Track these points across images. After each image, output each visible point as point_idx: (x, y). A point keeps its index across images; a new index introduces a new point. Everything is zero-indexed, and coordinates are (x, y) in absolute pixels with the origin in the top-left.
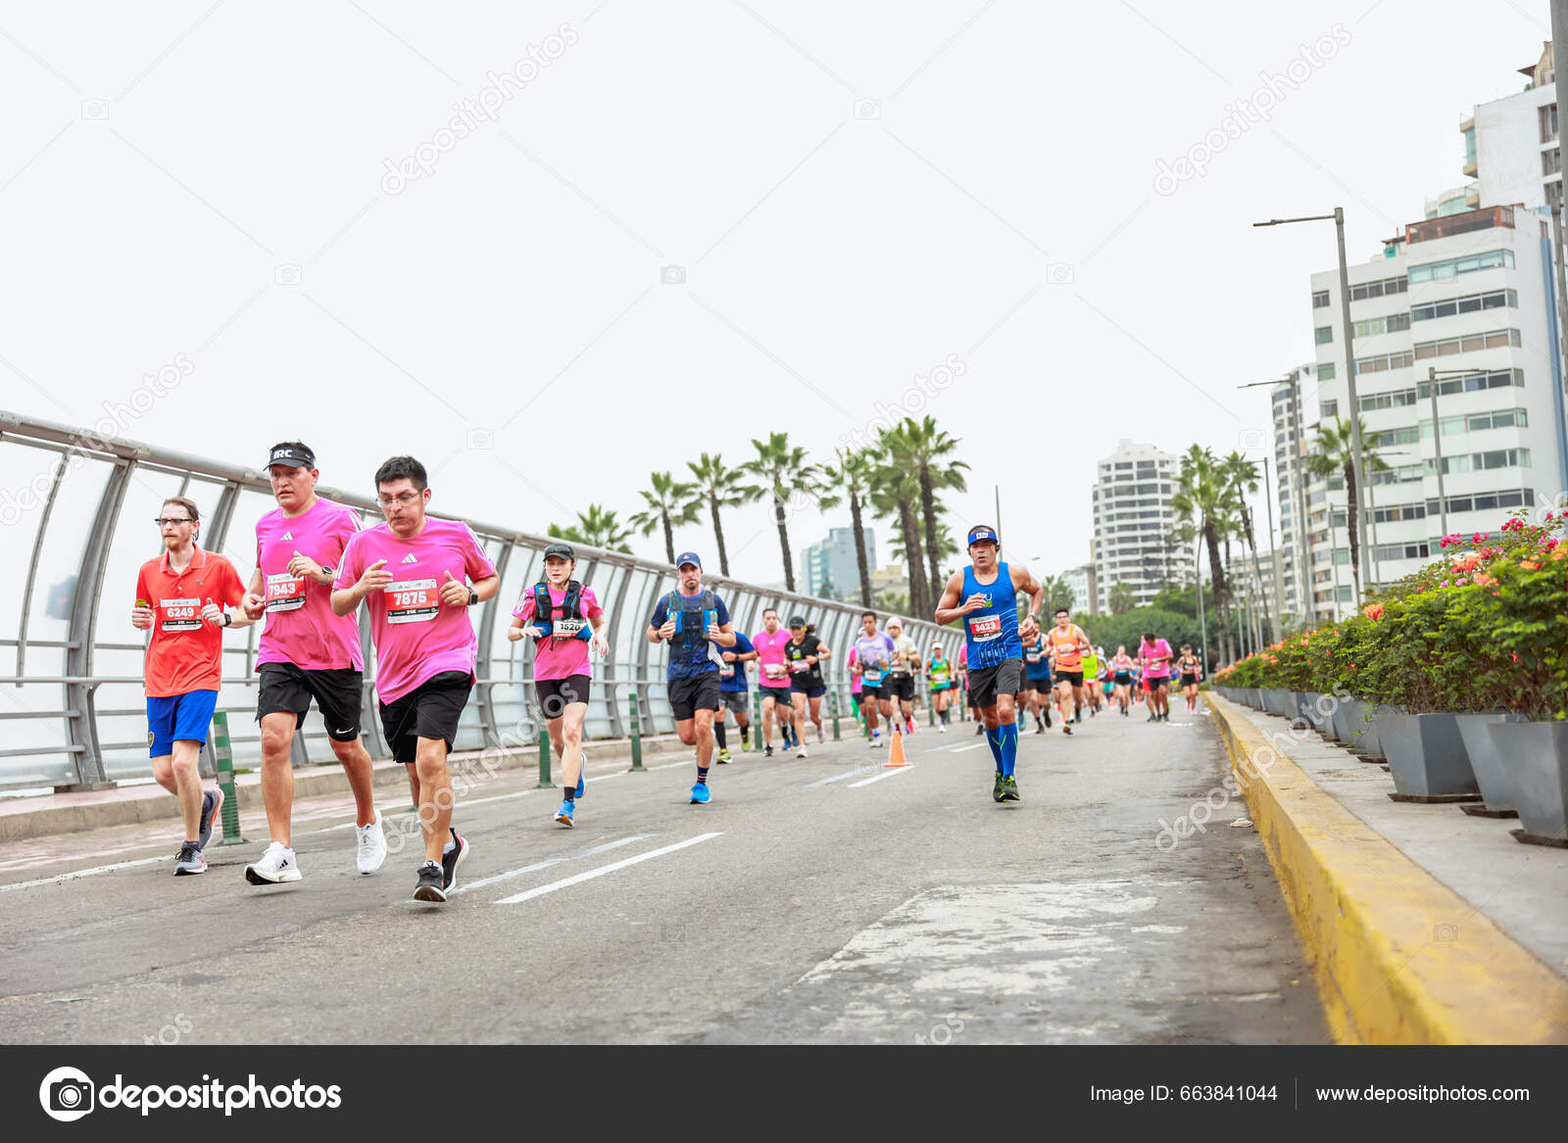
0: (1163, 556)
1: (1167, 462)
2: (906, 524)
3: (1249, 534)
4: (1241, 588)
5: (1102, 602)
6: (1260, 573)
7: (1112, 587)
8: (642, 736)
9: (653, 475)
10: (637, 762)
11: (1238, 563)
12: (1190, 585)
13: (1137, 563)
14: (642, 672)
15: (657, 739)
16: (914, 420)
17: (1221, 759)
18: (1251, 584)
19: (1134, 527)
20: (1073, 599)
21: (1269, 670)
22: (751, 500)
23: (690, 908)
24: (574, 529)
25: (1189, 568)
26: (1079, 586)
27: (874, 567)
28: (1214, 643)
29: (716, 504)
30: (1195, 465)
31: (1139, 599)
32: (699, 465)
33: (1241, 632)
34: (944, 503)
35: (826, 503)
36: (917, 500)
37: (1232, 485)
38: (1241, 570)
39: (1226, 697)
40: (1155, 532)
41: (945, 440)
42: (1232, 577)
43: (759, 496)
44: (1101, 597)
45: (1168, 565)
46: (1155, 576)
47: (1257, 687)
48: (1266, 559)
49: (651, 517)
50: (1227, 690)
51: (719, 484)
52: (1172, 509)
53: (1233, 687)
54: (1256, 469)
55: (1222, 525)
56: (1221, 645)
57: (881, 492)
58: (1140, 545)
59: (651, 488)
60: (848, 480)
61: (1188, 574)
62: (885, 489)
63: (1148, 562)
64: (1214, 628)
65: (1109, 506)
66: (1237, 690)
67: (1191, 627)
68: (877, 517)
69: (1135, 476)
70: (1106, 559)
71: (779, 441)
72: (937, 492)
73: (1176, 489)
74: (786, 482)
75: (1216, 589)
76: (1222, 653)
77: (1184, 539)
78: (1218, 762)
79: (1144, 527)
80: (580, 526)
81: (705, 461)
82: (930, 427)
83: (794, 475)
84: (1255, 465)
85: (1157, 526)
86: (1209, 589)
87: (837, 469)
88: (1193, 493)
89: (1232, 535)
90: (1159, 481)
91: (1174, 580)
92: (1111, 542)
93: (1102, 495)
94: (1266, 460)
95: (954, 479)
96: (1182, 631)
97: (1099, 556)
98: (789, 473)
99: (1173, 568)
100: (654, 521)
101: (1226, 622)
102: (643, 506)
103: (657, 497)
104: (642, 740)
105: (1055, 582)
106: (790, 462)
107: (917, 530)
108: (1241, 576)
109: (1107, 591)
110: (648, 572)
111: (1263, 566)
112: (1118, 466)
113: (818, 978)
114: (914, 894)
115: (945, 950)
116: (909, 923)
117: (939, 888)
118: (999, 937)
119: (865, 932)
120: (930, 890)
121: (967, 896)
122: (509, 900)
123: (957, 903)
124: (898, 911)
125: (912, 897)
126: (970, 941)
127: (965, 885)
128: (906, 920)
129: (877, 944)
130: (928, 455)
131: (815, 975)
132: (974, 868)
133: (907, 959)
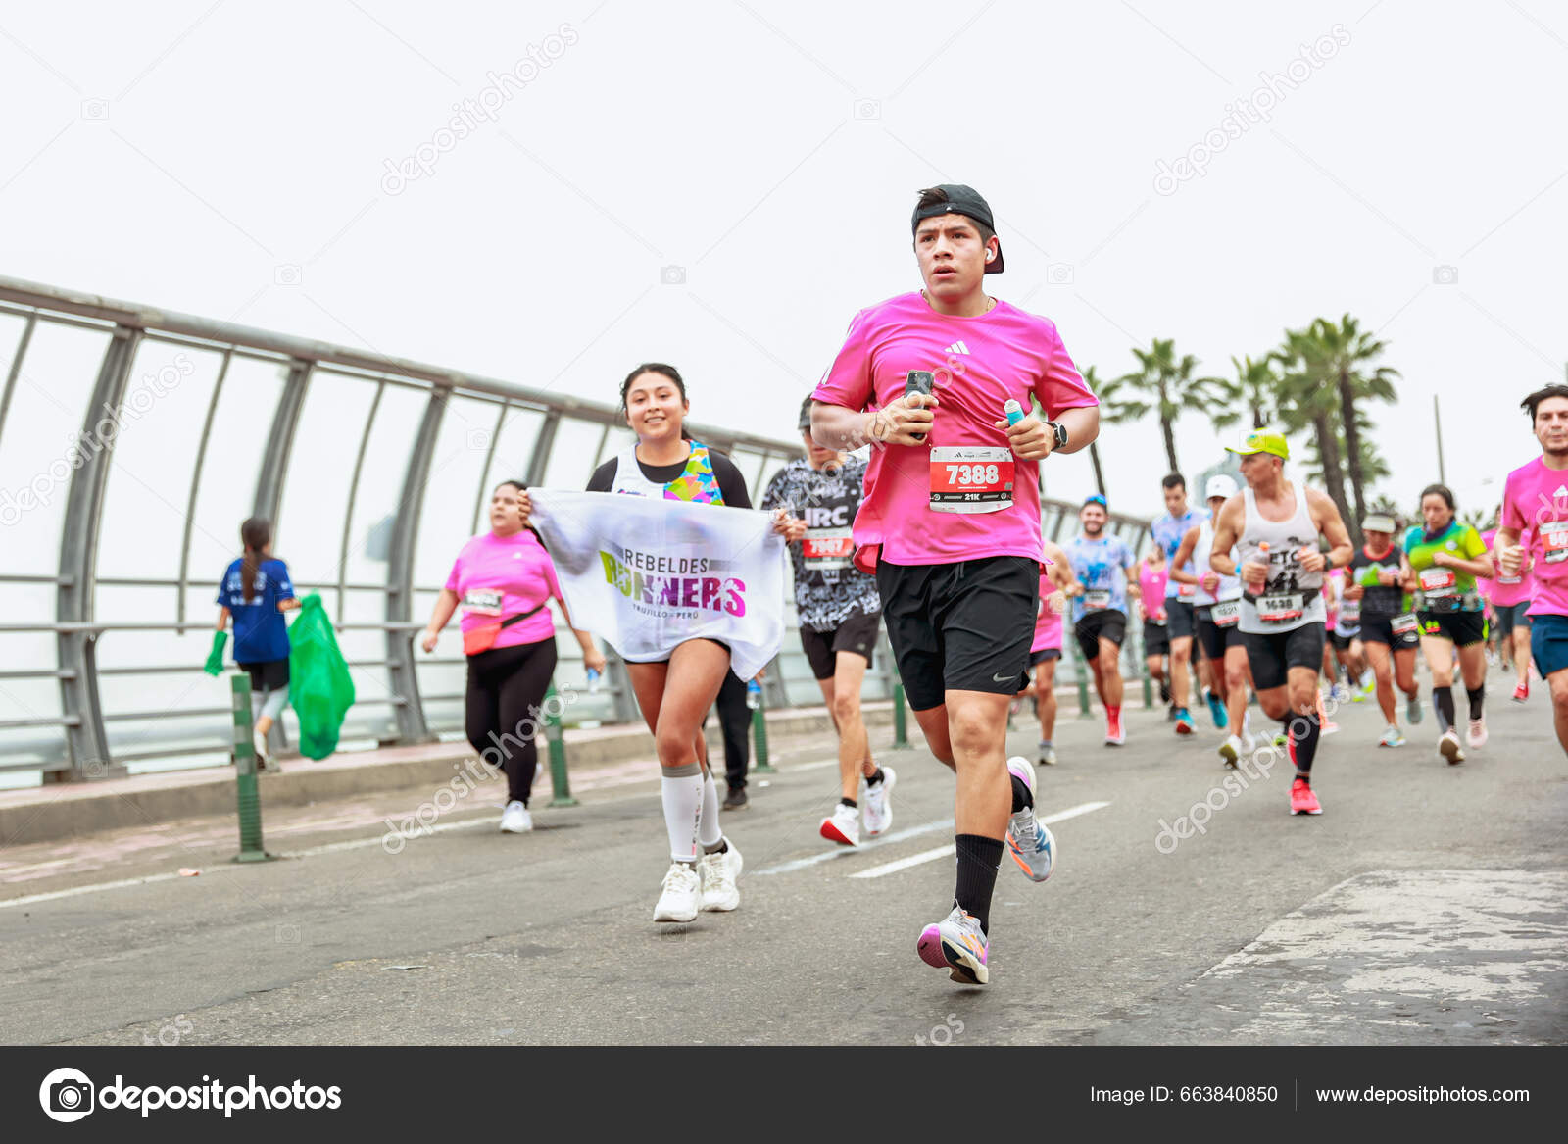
2: (1323, 442)
16: (1329, 319)
34: (1370, 417)
35: (1222, 421)
36: (1335, 414)
41: (1369, 343)
43: (1142, 413)
57: (1290, 406)
60: (1249, 392)
62: (1296, 401)
71: (1164, 350)
72: (1360, 404)
74: (1175, 396)
82: (1350, 329)
83: (1183, 387)
87: (1234, 381)
98: (1177, 384)
106: (1178, 373)
107: (1335, 449)
113: (1226, 972)
114: (1340, 879)
115: (1382, 946)
116: (1336, 912)
117: (1371, 873)
118: (1447, 933)
119: (1282, 922)
120: (1363, 876)
121: (1408, 883)
122: (867, 874)
123: (1395, 890)
124: (1323, 898)
125: (1339, 882)
126: (1412, 936)
127: (1404, 869)
128: (1332, 909)
129: (1295, 936)
130: (1347, 360)
131: (1225, 969)
132: (1416, 850)
133: (1335, 954)
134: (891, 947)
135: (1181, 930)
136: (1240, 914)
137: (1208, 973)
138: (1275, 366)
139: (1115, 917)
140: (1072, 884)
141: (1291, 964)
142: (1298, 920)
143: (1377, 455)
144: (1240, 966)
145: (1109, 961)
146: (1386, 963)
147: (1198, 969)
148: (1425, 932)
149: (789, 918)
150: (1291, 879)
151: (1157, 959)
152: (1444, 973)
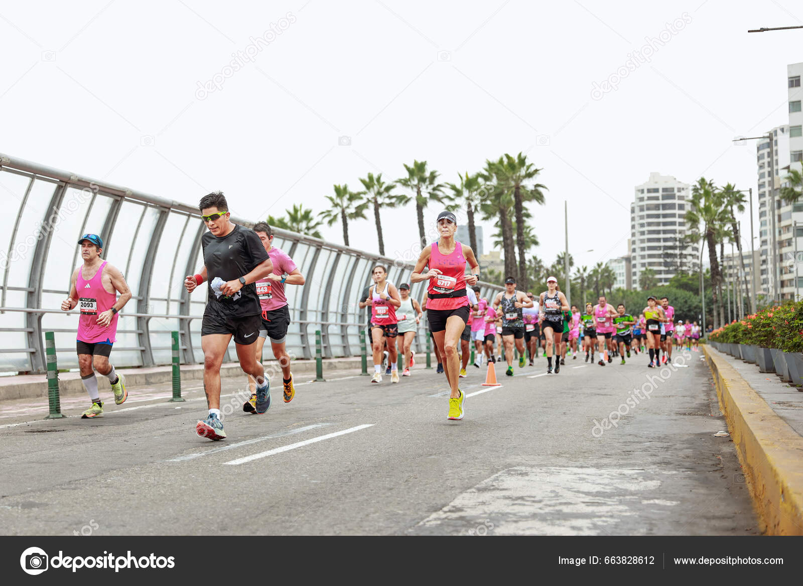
0: (677, 252)
1: (683, 189)
2: (504, 225)
3: (737, 239)
4: (731, 275)
5: (635, 282)
6: (743, 266)
7: (642, 272)
8: (324, 358)
9: (335, 186)
10: (320, 376)
11: (730, 259)
12: (695, 272)
13: (659, 256)
14: (325, 316)
15: (333, 360)
16: (511, 155)
17: (711, 390)
18: (737, 273)
19: (658, 232)
20: (615, 279)
21: (746, 332)
22: (401, 204)
23: (350, 473)
24: (283, 219)
25: (695, 261)
26: (620, 270)
27: (481, 252)
28: (710, 312)
29: (377, 206)
30: (702, 192)
31: (660, 280)
32: (367, 180)
33: (729, 305)
34: (530, 212)
36: (512, 208)
37: (726, 206)
38: (731, 263)
39: (716, 348)
40: (672, 236)
41: (532, 169)
42: (725, 268)
43: (406, 202)
44: (634, 278)
45: (680, 258)
46: (672, 265)
47: (739, 343)
48: (748, 257)
49: (333, 214)
50: (718, 344)
51: (379, 194)
52: (685, 221)
53: (722, 342)
54: (743, 196)
55: (719, 233)
56: (715, 313)
57: (489, 202)
58: (662, 244)
59: (334, 195)
60: (466, 193)
61: (694, 265)
62: (491, 200)
63: (667, 255)
64: (710, 302)
65: (642, 217)
66: (724, 344)
67: (694, 300)
68: (485, 219)
69: (660, 198)
70: (639, 253)
71: (421, 167)
72: (525, 204)
73: (688, 207)
74: (425, 194)
75: (713, 276)
76: (715, 319)
77: (692, 241)
78: (708, 393)
79: (665, 232)
80: (287, 219)
81: (371, 178)
82: (522, 161)
83: (431, 187)
84: (743, 193)
85: (674, 232)
86: (708, 276)
87: (459, 186)
88: (700, 210)
89: (726, 240)
90: (677, 202)
91: (684, 268)
92: (642, 241)
93: (637, 209)
94: (750, 191)
95: (537, 195)
96: (689, 303)
97: (634, 250)
98: (427, 188)
99: (684, 260)
100: (335, 216)
101: (719, 298)
102: (328, 206)
103: (338, 201)
104: (323, 361)
105: (603, 267)
106: (428, 180)
107: (511, 229)
108: (730, 267)
109: (638, 274)
110: (331, 251)
111: (746, 261)
112: (649, 191)
113: (432, 523)
114: (498, 470)
115: (516, 509)
116: (494, 489)
117: (515, 468)
118: (553, 502)
119: (464, 495)
120: (509, 469)
121: (533, 474)
122: (233, 463)
123: (527, 478)
124: (487, 482)
125: (497, 473)
126: (534, 504)
127: (532, 466)
128: (492, 488)
129: (472, 503)
130: (520, 179)
131: (430, 521)
132: (539, 455)
133: (491, 513)
134: (245, 505)
135: (408, 498)
136: (442, 489)
137: (421, 523)
138: (480, 180)
139: (372, 490)
140: (349, 471)
141: (468, 518)
142: (473, 494)
143: (532, 233)
144: (439, 519)
145: (367, 515)
146: (518, 519)
147: (416, 521)
148: (540, 501)
149: (186, 487)
150: (470, 470)
151: (394, 514)
152: (549, 525)
